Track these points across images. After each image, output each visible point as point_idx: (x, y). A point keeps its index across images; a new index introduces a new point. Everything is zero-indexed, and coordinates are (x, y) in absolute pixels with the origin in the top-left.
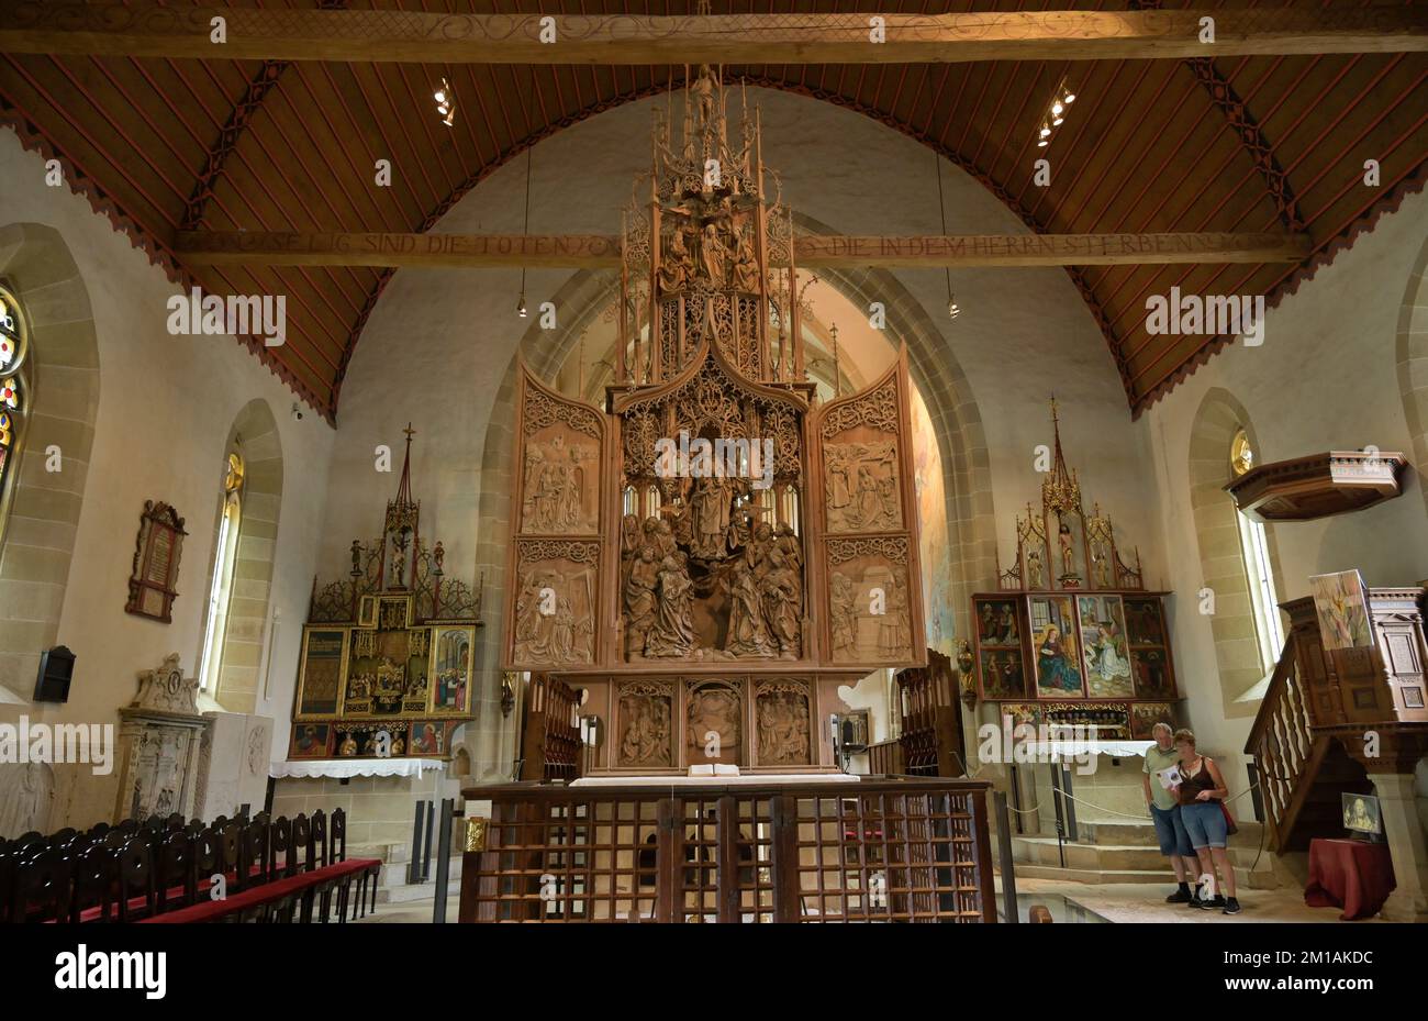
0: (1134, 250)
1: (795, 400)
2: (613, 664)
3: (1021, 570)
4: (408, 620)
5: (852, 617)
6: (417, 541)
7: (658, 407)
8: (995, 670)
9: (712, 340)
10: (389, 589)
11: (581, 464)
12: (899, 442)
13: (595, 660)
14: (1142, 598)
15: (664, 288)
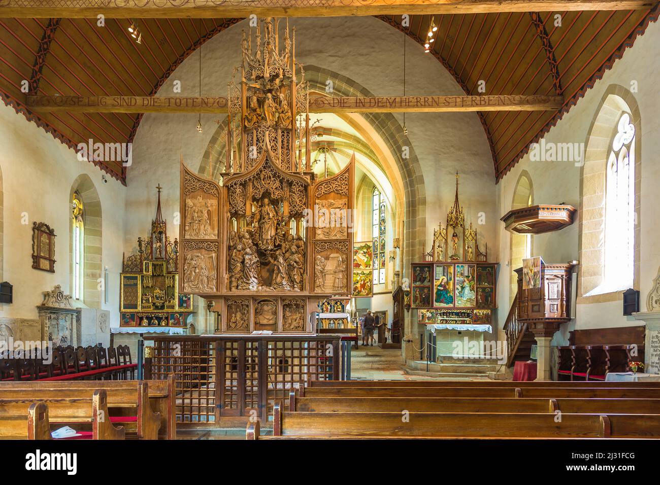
0: (477, 104)
1: (305, 180)
2: (224, 291)
3: (433, 253)
4: (165, 272)
5: (324, 274)
6: (166, 238)
7: (243, 183)
8: (418, 295)
9: (267, 151)
10: (156, 258)
11: (210, 209)
12: (348, 200)
13: (217, 290)
14: (486, 266)
15: (247, 126)
